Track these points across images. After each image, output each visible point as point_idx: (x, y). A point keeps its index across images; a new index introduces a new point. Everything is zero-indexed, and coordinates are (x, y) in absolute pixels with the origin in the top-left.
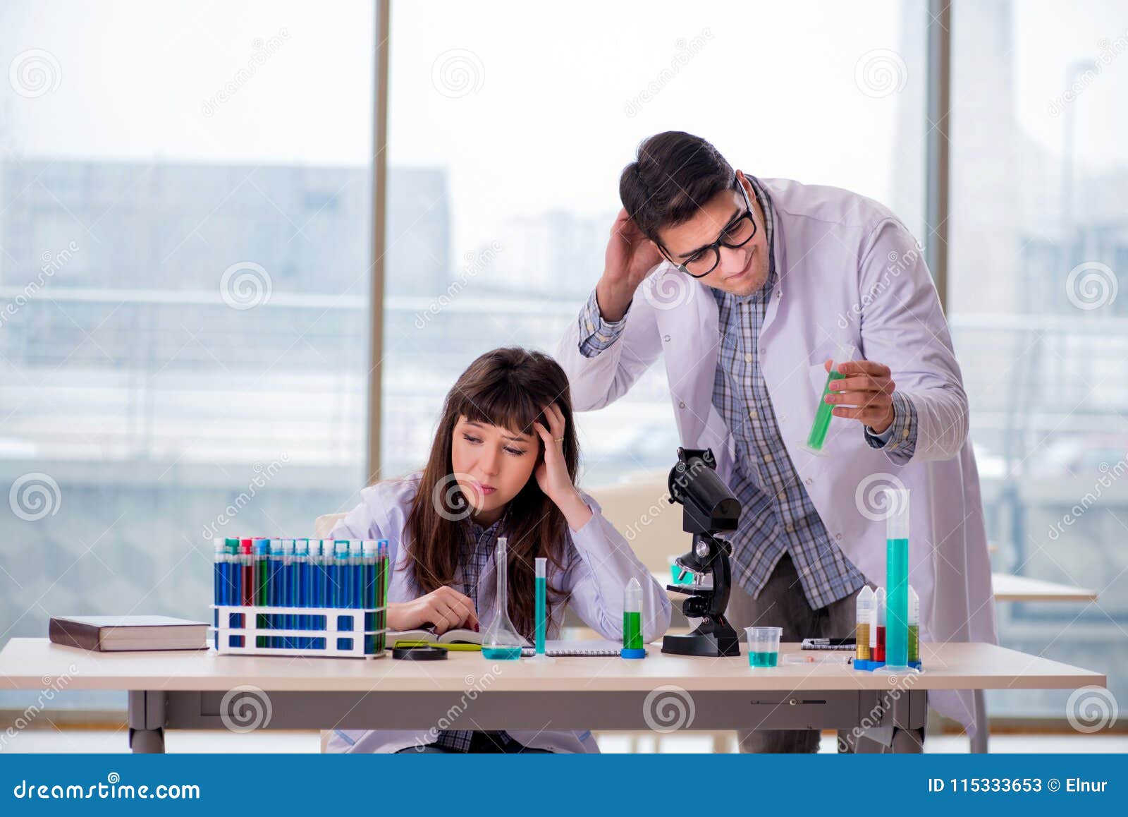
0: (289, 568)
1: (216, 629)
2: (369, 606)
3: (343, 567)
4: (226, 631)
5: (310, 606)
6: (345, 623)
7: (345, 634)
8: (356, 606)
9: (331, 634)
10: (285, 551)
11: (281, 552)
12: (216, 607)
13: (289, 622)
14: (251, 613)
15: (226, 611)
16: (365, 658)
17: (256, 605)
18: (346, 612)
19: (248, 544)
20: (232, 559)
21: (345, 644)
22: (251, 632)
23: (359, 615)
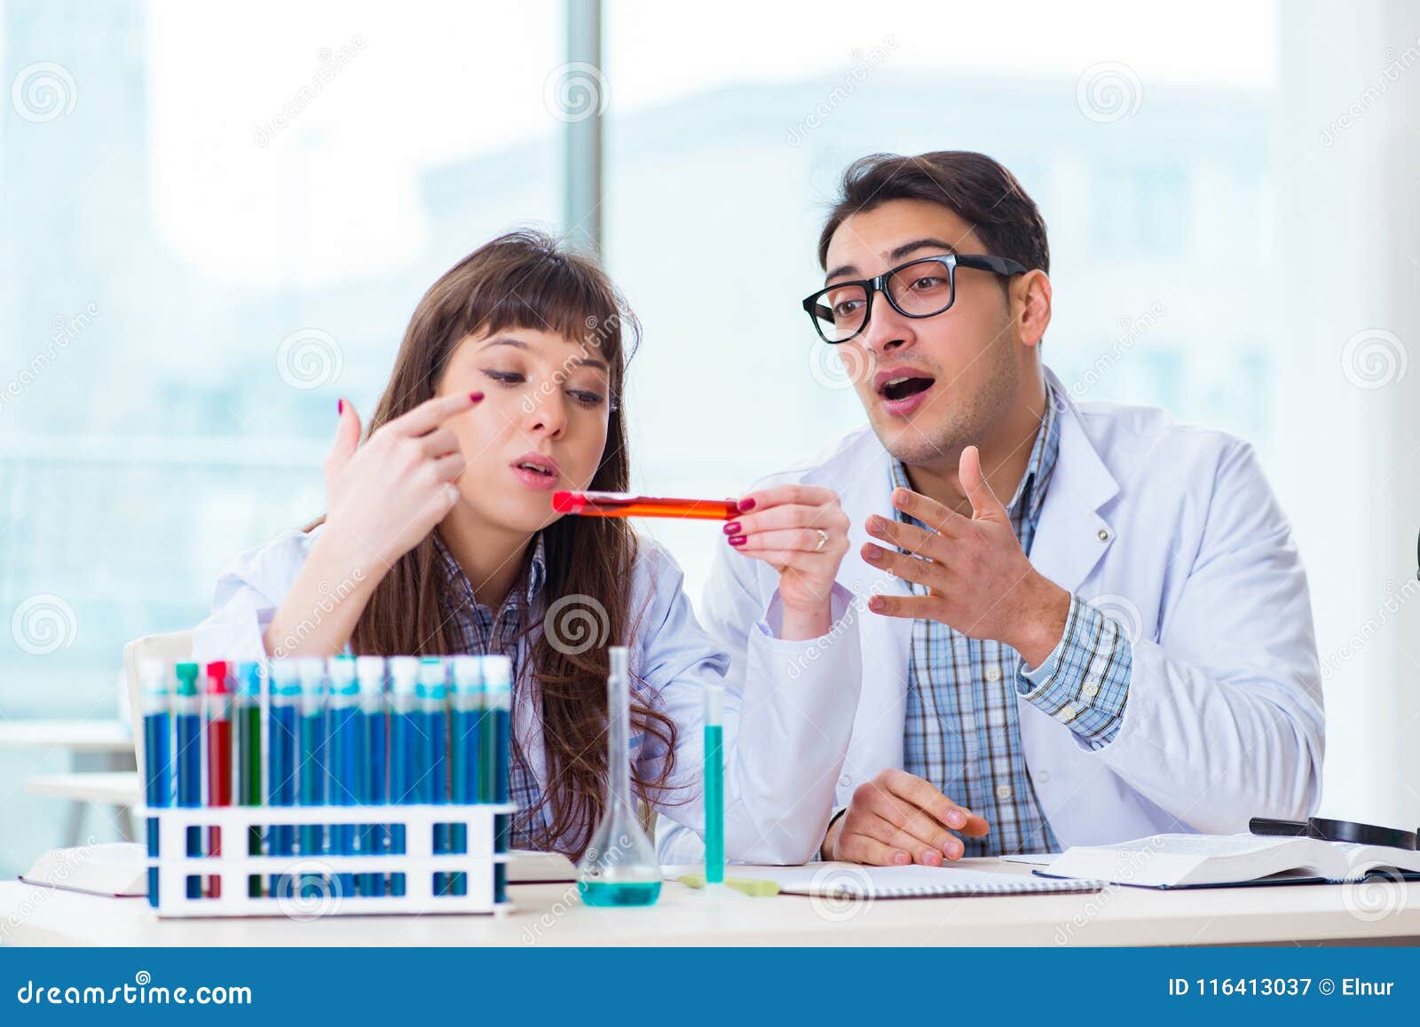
0: (317, 722)
1: (153, 862)
2: (499, 800)
3: (436, 718)
4: (176, 865)
6: (448, 838)
7: (449, 863)
8: (470, 799)
9: (419, 862)
10: (307, 685)
11: (295, 688)
12: (154, 812)
14: (235, 821)
15: (175, 821)
16: (491, 914)
18: (449, 813)
19: (218, 670)
20: (181, 705)
21: (447, 884)
22: (234, 865)
23: (479, 819)
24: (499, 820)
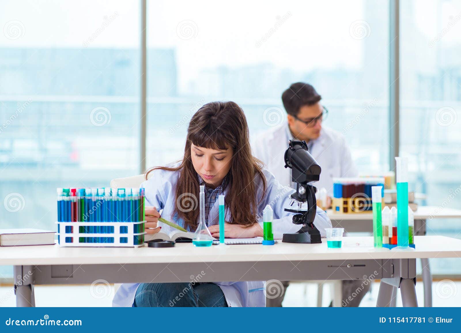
0: (95, 202)
1: (59, 234)
2: (136, 221)
3: (122, 202)
4: (64, 235)
5: (106, 221)
6: (124, 230)
7: (124, 235)
8: (129, 221)
9: (117, 235)
10: (93, 194)
11: (91, 195)
12: (59, 223)
13: (95, 230)
14: (76, 225)
15: (64, 225)
16: (134, 247)
17: (78, 221)
18: (124, 224)
19: (74, 191)
20: (66, 199)
21: (124, 240)
22: (76, 235)
23: (130, 225)
24: (135, 226)
